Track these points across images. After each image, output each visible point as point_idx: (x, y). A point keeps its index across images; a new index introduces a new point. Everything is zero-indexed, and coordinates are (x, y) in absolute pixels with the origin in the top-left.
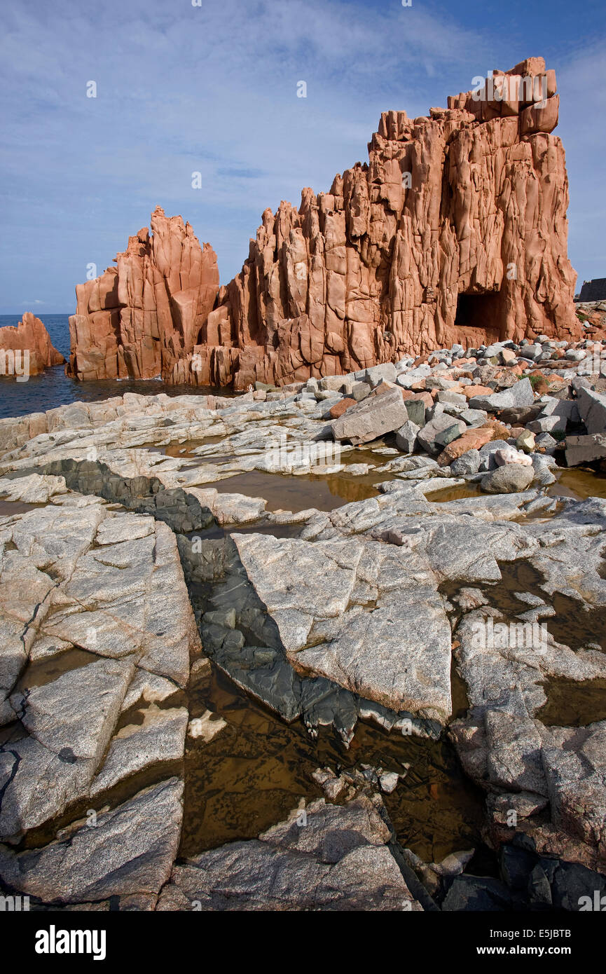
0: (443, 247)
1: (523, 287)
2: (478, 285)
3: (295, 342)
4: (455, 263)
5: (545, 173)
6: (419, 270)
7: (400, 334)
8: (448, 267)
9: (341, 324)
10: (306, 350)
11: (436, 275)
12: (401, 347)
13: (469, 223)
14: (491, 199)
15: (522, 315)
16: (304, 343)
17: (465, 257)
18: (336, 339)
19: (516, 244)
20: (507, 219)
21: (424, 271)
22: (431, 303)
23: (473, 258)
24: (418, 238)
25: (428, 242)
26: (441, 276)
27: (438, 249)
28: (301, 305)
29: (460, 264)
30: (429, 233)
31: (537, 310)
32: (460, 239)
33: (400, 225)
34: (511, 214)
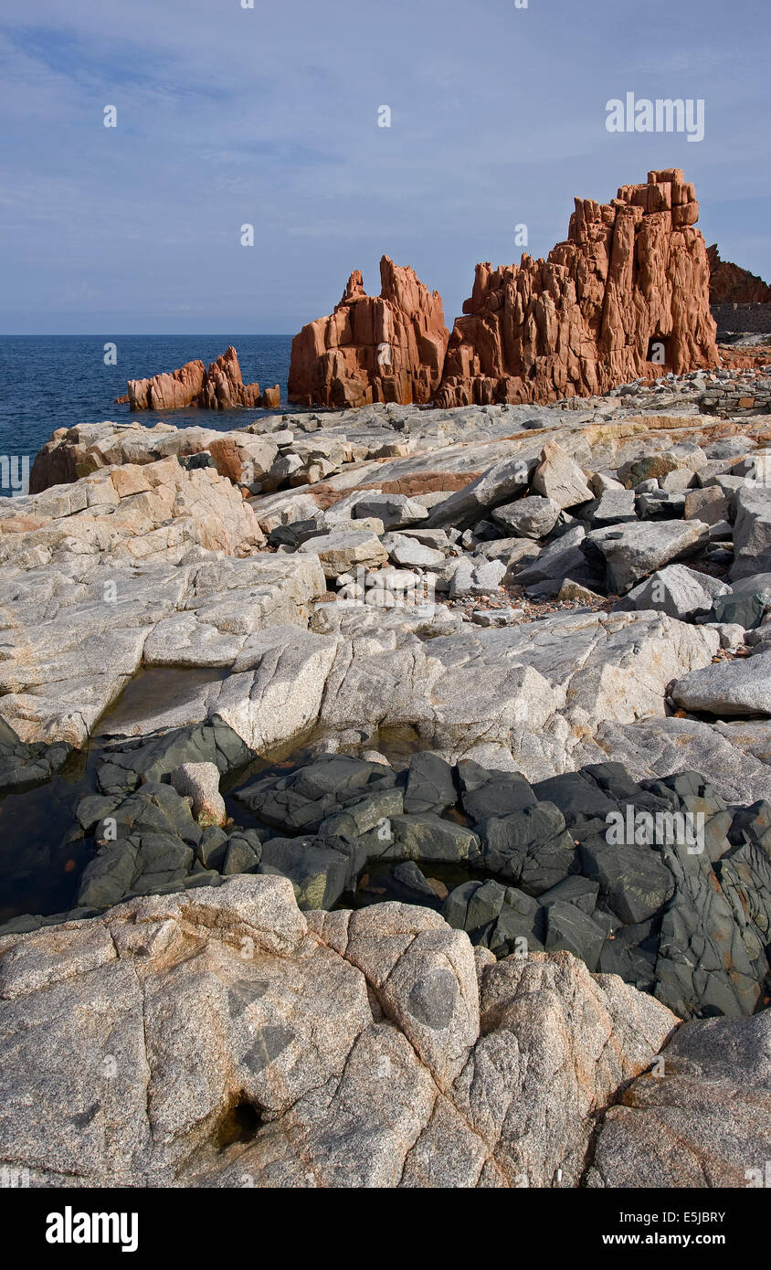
0: (636, 305)
1: (687, 334)
2: (661, 333)
3: (549, 373)
4: (647, 317)
5: (695, 257)
6: (623, 321)
7: (615, 368)
8: (642, 320)
9: (577, 359)
10: (557, 379)
11: (634, 326)
12: (616, 377)
13: (653, 288)
14: (663, 273)
15: (688, 353)
16: (556, 374)
17: (653, 313)
18: (575, 371)
19: (681, 304)
20: (674, 285)
21: (626, 322)
22: (631, 345)
23: (658, 314)
24: (620, 299)
25: (627, 303)
26: (637, 326)
27: (634, 307)
28: (553, 347)
29: (650, 319)
30: (627, 295)
31: (696, 349)
32: (648, 300)
33: (607, 289)
34: (677, 283)
